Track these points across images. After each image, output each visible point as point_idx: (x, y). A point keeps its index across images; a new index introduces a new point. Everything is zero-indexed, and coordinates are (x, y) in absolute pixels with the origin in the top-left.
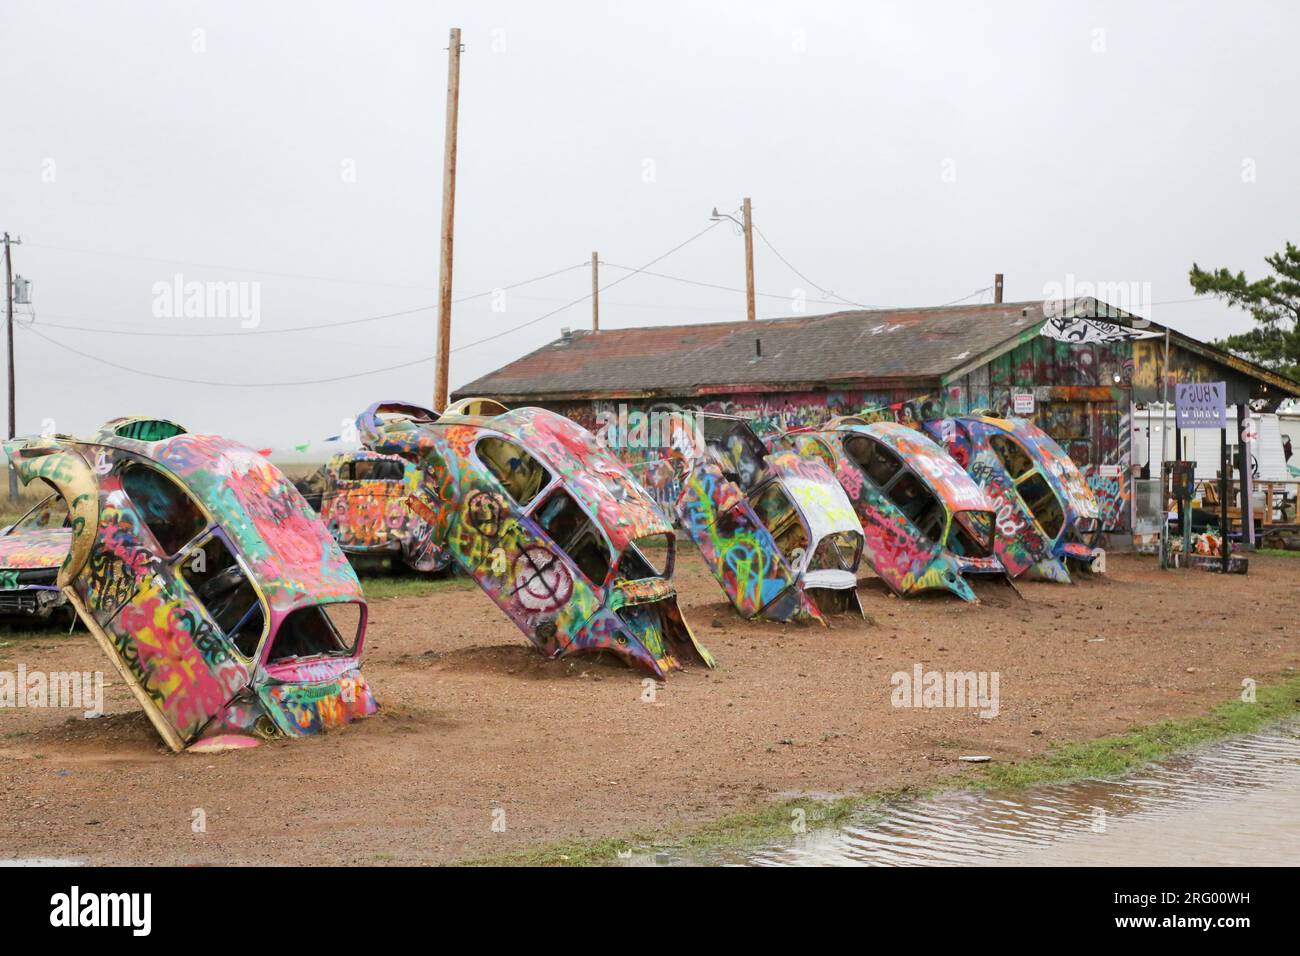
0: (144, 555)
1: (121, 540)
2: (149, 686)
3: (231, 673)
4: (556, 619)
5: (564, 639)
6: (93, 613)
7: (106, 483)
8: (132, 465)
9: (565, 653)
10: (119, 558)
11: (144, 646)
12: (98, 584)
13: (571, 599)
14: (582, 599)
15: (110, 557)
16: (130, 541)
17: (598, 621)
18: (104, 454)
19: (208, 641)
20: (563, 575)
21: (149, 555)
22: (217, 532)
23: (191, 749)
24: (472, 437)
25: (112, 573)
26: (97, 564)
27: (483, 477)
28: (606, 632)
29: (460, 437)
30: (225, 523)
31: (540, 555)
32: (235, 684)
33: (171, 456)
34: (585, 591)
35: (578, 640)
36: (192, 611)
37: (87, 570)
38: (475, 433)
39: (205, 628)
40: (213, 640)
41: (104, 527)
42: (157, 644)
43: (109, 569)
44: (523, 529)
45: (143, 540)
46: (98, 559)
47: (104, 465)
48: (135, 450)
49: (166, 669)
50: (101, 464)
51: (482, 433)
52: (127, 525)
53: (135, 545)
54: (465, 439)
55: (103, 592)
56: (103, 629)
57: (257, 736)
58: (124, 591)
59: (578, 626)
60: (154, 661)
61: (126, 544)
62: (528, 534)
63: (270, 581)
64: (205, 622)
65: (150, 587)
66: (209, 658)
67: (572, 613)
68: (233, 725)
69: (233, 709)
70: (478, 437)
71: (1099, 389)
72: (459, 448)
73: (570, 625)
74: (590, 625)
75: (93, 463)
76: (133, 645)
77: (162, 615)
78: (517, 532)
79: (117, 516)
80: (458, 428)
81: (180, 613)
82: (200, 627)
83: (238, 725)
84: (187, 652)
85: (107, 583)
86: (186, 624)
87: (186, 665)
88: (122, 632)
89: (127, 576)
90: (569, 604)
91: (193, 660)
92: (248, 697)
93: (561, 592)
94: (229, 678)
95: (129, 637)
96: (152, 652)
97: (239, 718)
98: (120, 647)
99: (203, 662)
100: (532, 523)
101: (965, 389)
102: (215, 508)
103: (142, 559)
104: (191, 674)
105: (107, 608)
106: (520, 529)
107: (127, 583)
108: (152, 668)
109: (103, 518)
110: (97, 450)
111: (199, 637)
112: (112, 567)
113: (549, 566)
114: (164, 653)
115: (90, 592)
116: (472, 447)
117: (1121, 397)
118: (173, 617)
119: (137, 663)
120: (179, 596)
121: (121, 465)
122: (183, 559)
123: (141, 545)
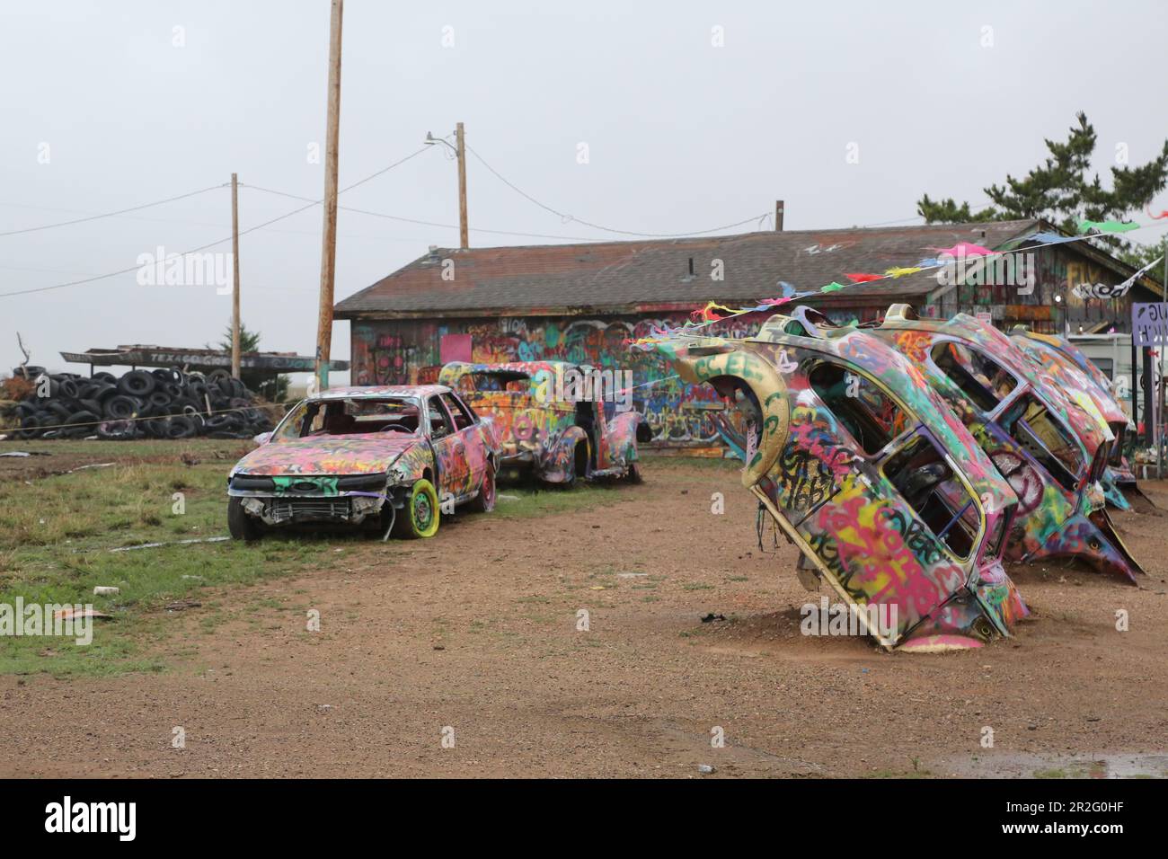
0: (846, 454)
1: (817, 439)
2: (849, 586)
3: (947, 573)
4: (1025, 524)
5: (1032, 545)
6: (783, 513)
7: (793, 381)
8: (821, 364)
9: (1033, 558)
10: (814, 457)
11: (845, 545)
12: (789, 483)
13: (1041, 504)
14: (1054, 504)
15: (805, 456)
16: (828, 440)
17: (1071, 527)
18: (785, 353)
19: (921, 541)
20: (1032, 480)
21: (851, 454)
22: (923, 431)
23: (904, 648)
24: (927, 343)
25: (805, 473)
26: (787, 463)
27: (944, 383)
28: (1079, 537)
29: (913, 342)
30: (928, 423)
31: (1007, 460)
32: (951, 584)
33: (858, 355)
34: (1057, 497)
35: (1048, 545)
36: (900, 509)
37: (776, 469)
38: (930, 338)
39: (916, 527)
40: (925, 539)
41: (796, 426)
42: (862, 544)
43: (802, 467)
44: (990, 434)
45: (841, 439)
46: (790, 457)
47: (787, 364)
48: (821, 349)
49: (872, 568)
50: (783, 362)
51: (938, 338)
52: (824, 424)
53: (835, 444)
54: (920, 345)
55: (796, 491)
56: (796, 527)
57: (974, 637)
58: (820, 490)
59: (1050, 530)
60: (857, 560)
61: (823, 443)
62: (994, 439)
63: (979, 481)
64: (915, 521)
65: (854, 486)
66: (922, 557)
67: (1044, 519)
68: (947, 625)
69: (947, 609)
70: (933, 342)
71: (1042, 308)
72: (914, 353)
73: (1040, 529)
74: (1062, 531)
75: (774, 361)
76: (833, 544)
77: (867, 515)
78: (983, 437)
79: (810, 415)
80: (909, 333)
81: (888, 513)
82: (911, 526)
83: (954, 625)
84: (898, 551)
85: (800, 482)
86: (895, 524)
87: (896, 565)
88: (820, 531)
89: (822, 475)
90: (1039, 509)
91: (904, 560)
92: (966, 598)
93: (1031, 497)
94: (944, 578)
95: (828, 536)
96: (856, 551)
97: (954, 619)
98: (816, 546)
99: (916, 562)
100: (998, 428)
101: (938, 307)
102: (916, 407)
103: (843, 458)
104: (901, 574)
105: (799, 508)
106: (986, 434)
107: (823, 482)
108: (855, 567)
109: (794, 417)
110: (776, 349)
111: (911, 537)
112: (806, 467)
113: (1017, 472)
114: (870, 553)
115: (780, 491)
116: (927, 351)
117: (1058, 316)
118: (881, 516)
119: (836, 562)
120: (887, 496)
121: (807, 364)
122: (886, 459)
123: (842, 444)
